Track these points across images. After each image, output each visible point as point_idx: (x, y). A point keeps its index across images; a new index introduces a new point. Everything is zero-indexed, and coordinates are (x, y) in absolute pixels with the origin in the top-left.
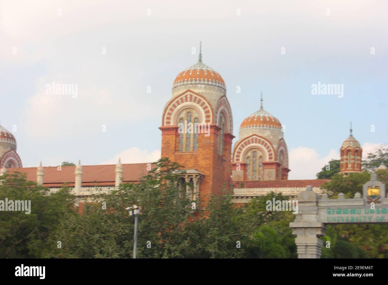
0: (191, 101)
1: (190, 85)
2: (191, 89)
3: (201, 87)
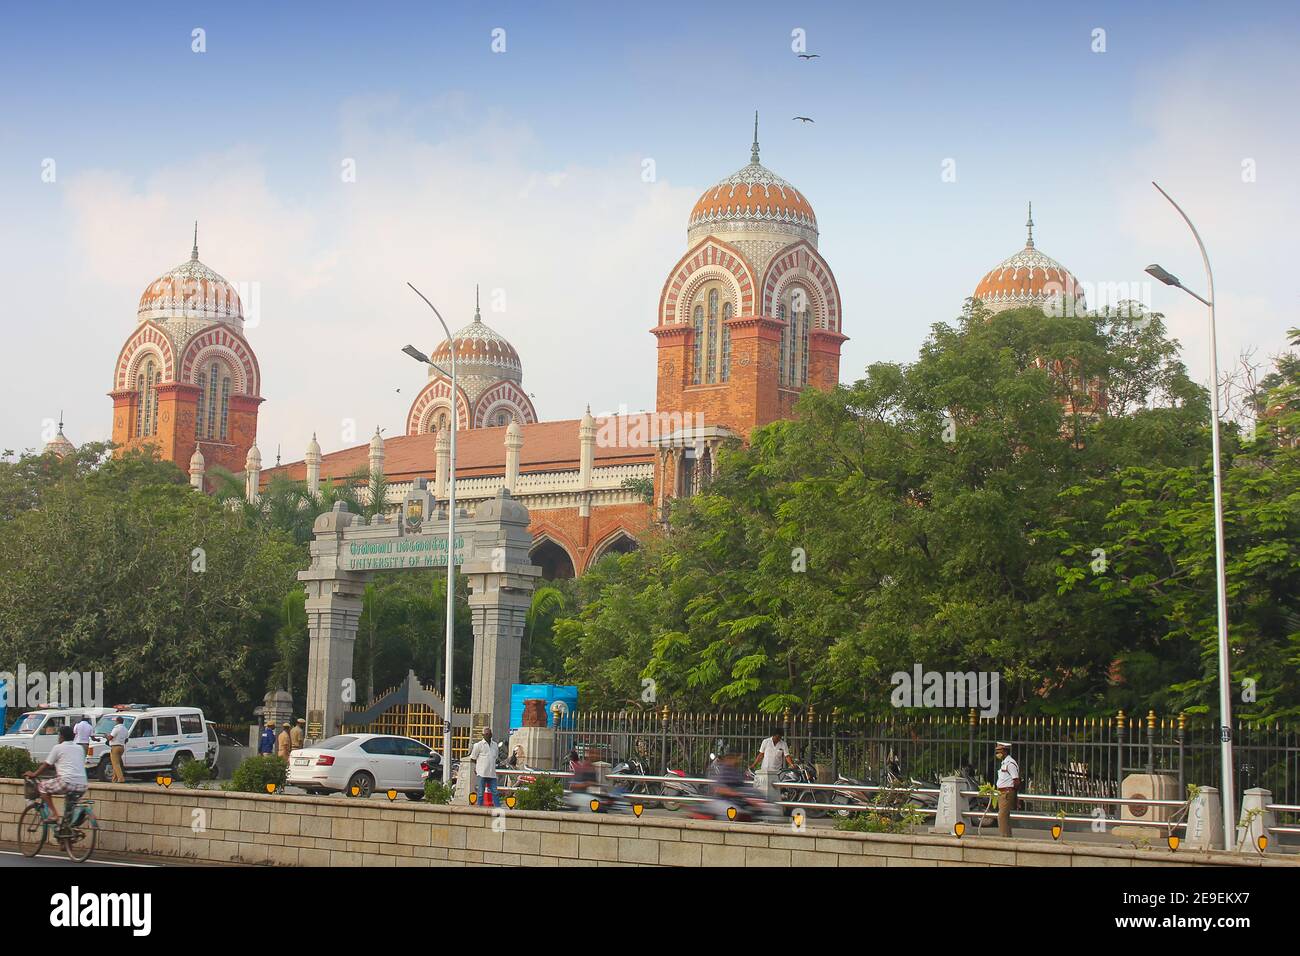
0: (714, 263)
1: (713, 225)
2: (715, 235)
3: (736, 228)
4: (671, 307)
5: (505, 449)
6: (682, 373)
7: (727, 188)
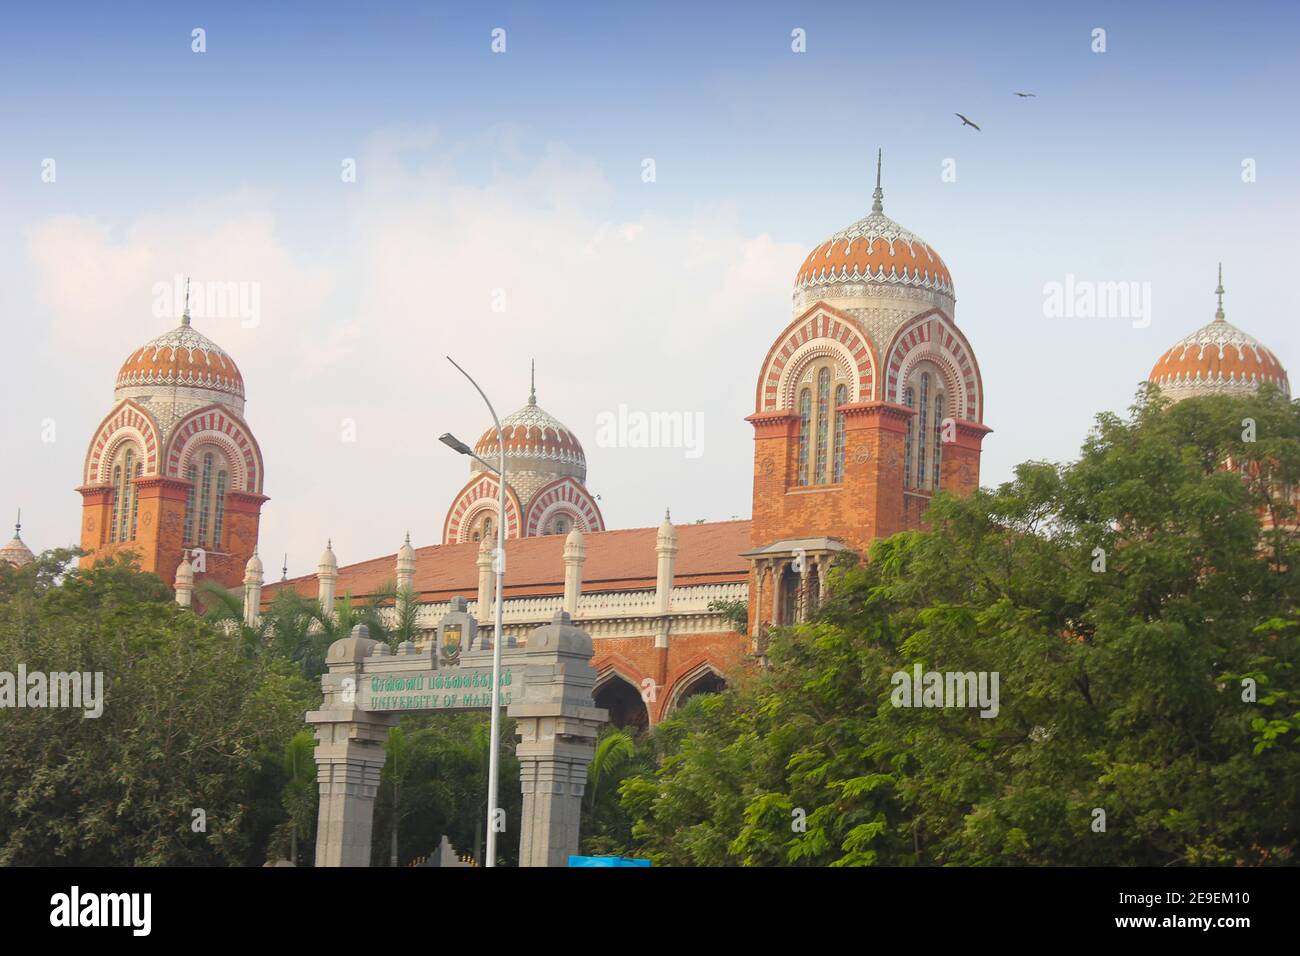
0: (825, 335)
1: (825, 289)
2: (826, 301)
3: (853, 293)
4: (772, 390)
5: (563, 564)
6: (784, 470)
7: (843, 243)
